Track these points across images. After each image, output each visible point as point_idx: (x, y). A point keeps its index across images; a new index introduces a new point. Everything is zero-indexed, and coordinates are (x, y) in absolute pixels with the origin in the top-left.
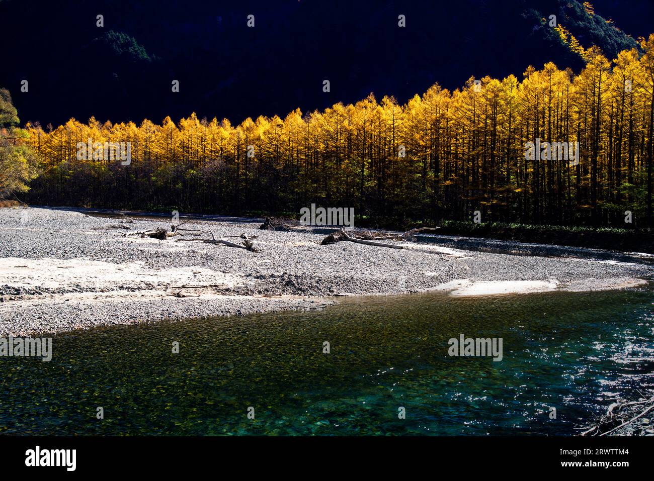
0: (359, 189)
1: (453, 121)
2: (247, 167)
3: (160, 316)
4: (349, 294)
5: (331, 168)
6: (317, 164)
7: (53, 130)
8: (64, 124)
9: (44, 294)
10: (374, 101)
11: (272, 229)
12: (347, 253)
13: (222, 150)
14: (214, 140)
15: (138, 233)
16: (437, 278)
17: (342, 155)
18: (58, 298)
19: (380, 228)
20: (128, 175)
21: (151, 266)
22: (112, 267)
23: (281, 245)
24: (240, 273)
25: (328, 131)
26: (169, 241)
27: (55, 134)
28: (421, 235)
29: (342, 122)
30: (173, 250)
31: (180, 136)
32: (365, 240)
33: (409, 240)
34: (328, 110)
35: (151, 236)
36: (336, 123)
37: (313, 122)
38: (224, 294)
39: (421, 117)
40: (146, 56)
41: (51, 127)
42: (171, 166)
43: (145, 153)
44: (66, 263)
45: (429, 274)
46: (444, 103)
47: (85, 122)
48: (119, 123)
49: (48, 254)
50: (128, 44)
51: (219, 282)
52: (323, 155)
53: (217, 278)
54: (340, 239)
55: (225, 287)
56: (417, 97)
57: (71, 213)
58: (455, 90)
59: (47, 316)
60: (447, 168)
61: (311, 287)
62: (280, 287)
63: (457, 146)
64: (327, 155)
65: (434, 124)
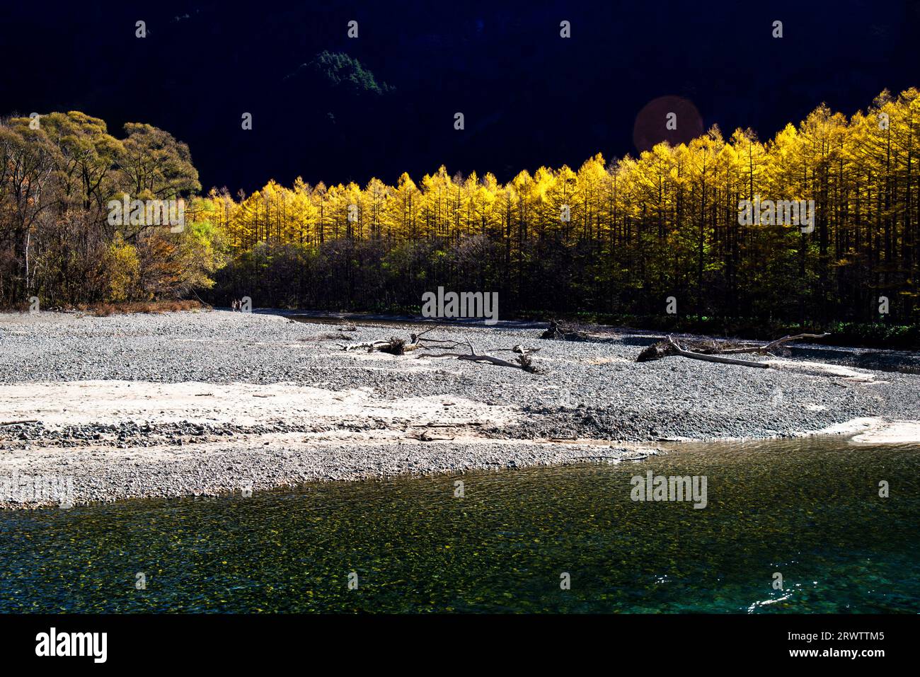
0: (696, 275)
1: (851, 164)
2: (521, 245)
3: (396, 469)
4: (683, 439)
5: (651, 243)
6: (629, 238)
7: (246, 199)
8: (260, 190)
9: (235, 435)
10: (720, 138)
11: (561, 338)
12: (678, 375)
13: (484, 220)
14: (472, 205)
15: (364, 346)
16: (827, 415)
17: (668, 223)
18: (254, 441)
19: (731, 336)
20: (350, 259)
21: (383, 394)
22: (328, 395)
23: (575, 363)
24: (512, 406)
25: (645, 187)
26: (408, 357)
27: (248, 204)
28: (799, 346)
29: (668, 172)
30: (414, 370)
31: (422, 201)
32: (707, 354)
33: (779, 354)
34: (645, 155)
35: (383, 350)
36: (658, 173)
37: (622, 173)
38: (489, 437)
39: (796, 159)
40: (374, 85)
41: (243, 195)
42: (410, 246)
43: (373, 227)
44: (264, 389)
45: (813, 408)
46: (836, 134)
47: (289, 185)
48: (336, 185)
49: (240, 377)
50: (348, 69)
51: (482, 418)
52: (637, 223)
53: (479, 412)
54: (667, 353)
55: (490, 426)
56: (790, 128)
57: (270, 317)
58: (854, 113)
59: (239, 466)
60: (842, 237)
61: (622, 427)
62: (575, 427)
63: (858, 203)
64: (645, 223)
65: (819, 170)
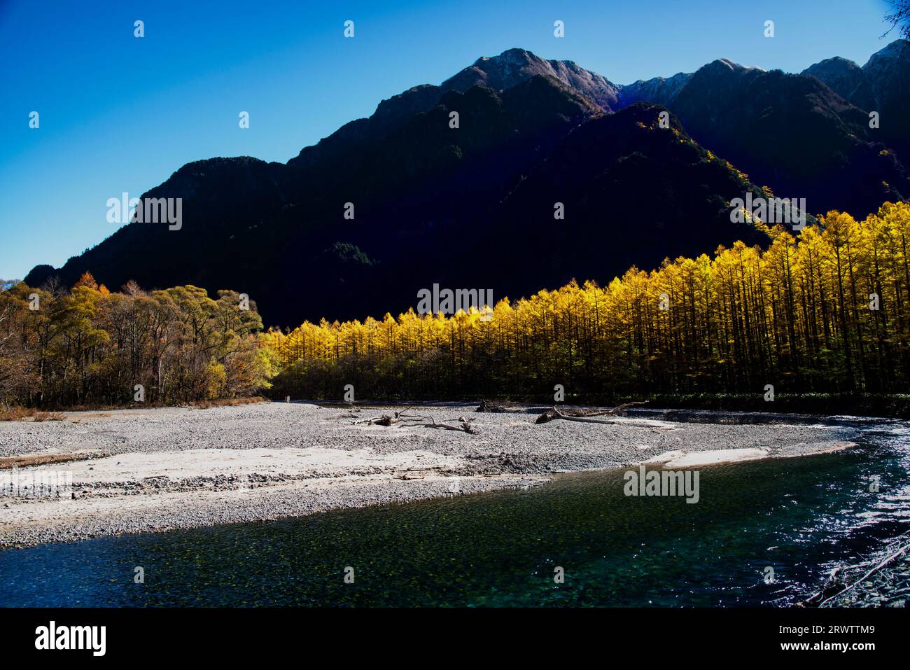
0: (568, 368)
1: (653, 300)
2: (461, 354)
3: (388, 499)
4: (566, 471)
5: (540, 350)
6: (526, 348)
7: (291, 332)
8: (299, 327)
9: (286, 481)
10: (577, 286)
11: (488, 411)
12: (561, 431)
13: (438, 340)
14: (430, 331)
15: (365, 421)
16: (650, 451)
17: (550, 337)
18: (299, 484)
19: (591, 405)
20: (355, 367)
21: (378, 451)
22: (344, 453)
23: (497, 426)
24: (460, 455)
25: (535, 316)
26: (393, 427)
27: (292, 336)
28: (631, 410)
29: (548, 307)
30: (397, 435)
31: (399, 330)
32: (577, 417)
33: (620, 415)
34: (534, 297)
35: (377, 423)
36: (542, 308)
37: (520, 309)
38: (446, 476)
39: (622, 298)
40: (367, 261)
41: (289, 330)
42: (392, 357)
43: (369, 347)
44: (303, 451)
45: (642, 447)
46: (642, 283)
47: (317, 323)
48: (346, 322)
49: (288, 444)
50: (352, 252)
51: (441, 464)
52: (531, 338)
53: (439, 460)
54: (554, 418)
55: (447, 469)
56: (617, 279)
57: (306, 405)
58: (652, 271)
59: (289, 501)
60: (651, 344)
61: (528, 465)
62: (499, 466)
63: (658, 322)
64: (536, 338)
65: (635, 304)
